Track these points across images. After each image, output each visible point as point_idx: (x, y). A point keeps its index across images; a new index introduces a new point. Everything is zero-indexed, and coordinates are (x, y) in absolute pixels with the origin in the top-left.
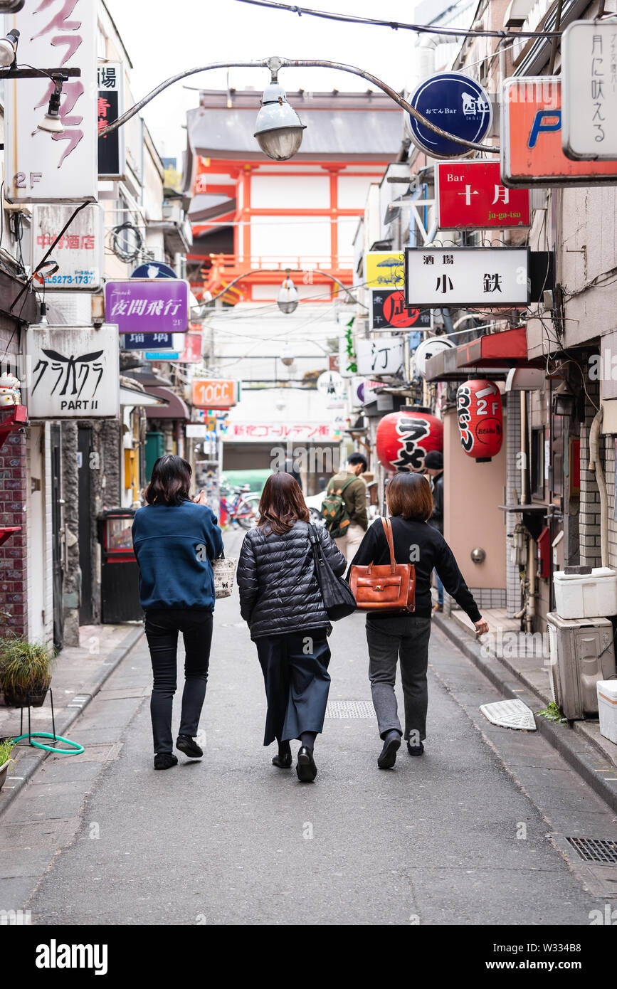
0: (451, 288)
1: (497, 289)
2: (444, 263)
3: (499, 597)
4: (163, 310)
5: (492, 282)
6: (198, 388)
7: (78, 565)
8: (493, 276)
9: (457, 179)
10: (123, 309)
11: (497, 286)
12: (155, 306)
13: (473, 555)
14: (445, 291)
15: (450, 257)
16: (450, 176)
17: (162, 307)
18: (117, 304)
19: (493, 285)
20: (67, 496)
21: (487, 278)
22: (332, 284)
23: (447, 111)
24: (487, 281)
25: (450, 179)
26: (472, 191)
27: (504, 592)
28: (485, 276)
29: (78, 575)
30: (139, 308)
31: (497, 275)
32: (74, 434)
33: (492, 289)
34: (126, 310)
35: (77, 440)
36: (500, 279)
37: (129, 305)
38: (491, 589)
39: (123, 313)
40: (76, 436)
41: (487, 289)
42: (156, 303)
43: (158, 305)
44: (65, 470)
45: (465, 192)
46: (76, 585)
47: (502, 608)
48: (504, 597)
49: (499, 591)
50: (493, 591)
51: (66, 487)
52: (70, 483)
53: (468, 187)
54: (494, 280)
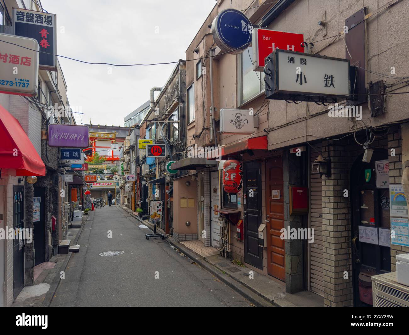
0: (306, 82)
1: (332, 86)
2: (301, 64)
3: (195, 236)
4: (76, 138)
5: (329, 80)
6: (86, 177)
7: (33, 248)
8: (330, 76)
9: (267, 39)
10: (57, 136)
11: (332, 84)
12: (73, 136)
13: (186, 223)
14: (301, 83)
15: (304, 60)
16: (264, 37)
17: (76, 137)
18: (55, 134)
19: (330, 83)
20: (28, 218)
21: (326, 77)
22: (112, 160)
23: (235, 27)
24: (326, 79)
25: (264, 38)
26: (275, 47)
27: (196, 235)
28: (325, 76)
29: (33, 253)
30: (65, 136)
31: (332, 76)
32: (32, 190)
33: (329, 85)
34: (59, 137)
35: (33, 192)
36: (334, 79)
37: (60, 135)
38: (192, 234)
39: (57, 138)
40: (33, 191)
41: (326, 85)
42: (74, 135)
43: (74, 136)
44: (27, 206)
45: (272, 47)
46: (32, 257)
47: (196, 240)
48: (196, 236)
49: (195, 235)
50: (193, 235)
51: (27, 213)
52: (29, 212)
53: (273, 44)
54: (330, 79)
